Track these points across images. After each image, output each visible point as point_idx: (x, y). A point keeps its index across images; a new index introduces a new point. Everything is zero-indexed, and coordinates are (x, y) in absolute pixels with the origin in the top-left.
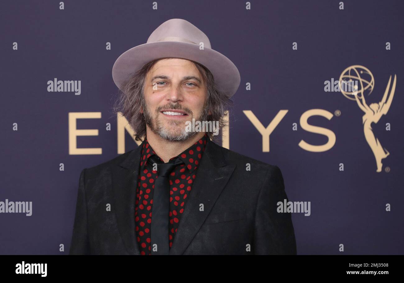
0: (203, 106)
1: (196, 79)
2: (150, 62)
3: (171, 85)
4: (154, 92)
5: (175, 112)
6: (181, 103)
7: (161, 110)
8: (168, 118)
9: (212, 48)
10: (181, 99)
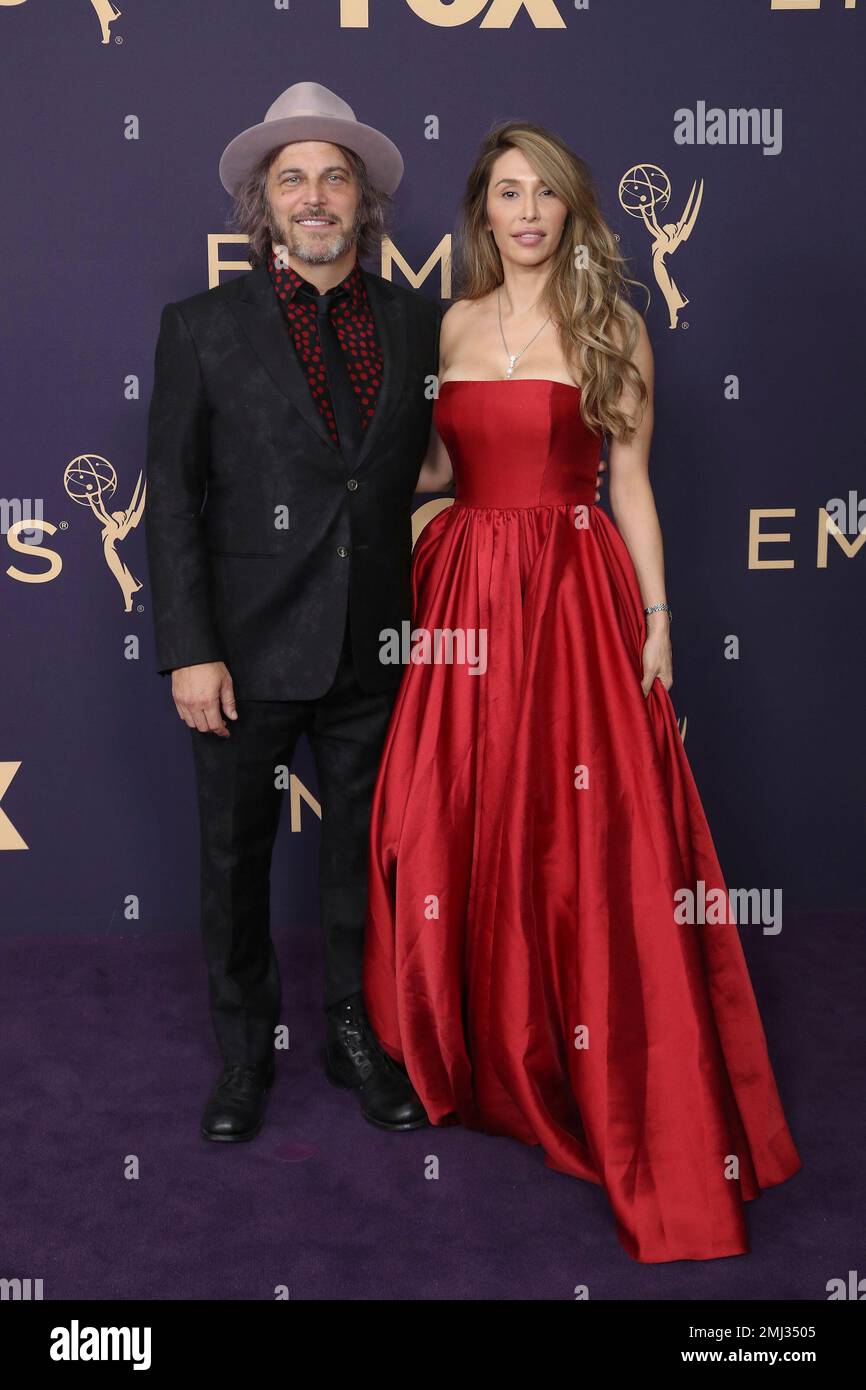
0: (354, 210)
1: (343, 170)
2: (274, 151)
3: (307, 183)
4: (283, 194)
5: (316, 220)
6: (324, 207)
7: (296, 220)
8: (308, 230)
9: (358, 120)
10: (324, 201)
